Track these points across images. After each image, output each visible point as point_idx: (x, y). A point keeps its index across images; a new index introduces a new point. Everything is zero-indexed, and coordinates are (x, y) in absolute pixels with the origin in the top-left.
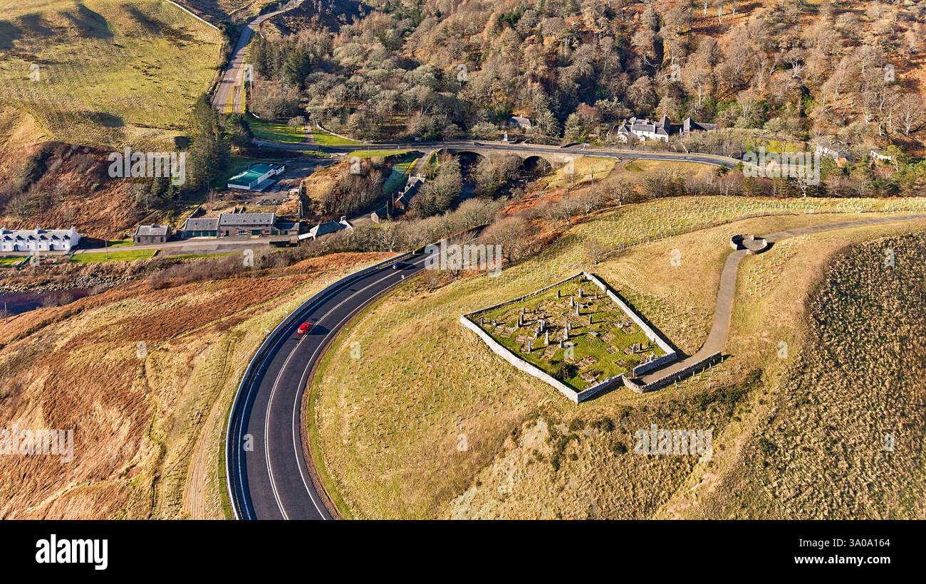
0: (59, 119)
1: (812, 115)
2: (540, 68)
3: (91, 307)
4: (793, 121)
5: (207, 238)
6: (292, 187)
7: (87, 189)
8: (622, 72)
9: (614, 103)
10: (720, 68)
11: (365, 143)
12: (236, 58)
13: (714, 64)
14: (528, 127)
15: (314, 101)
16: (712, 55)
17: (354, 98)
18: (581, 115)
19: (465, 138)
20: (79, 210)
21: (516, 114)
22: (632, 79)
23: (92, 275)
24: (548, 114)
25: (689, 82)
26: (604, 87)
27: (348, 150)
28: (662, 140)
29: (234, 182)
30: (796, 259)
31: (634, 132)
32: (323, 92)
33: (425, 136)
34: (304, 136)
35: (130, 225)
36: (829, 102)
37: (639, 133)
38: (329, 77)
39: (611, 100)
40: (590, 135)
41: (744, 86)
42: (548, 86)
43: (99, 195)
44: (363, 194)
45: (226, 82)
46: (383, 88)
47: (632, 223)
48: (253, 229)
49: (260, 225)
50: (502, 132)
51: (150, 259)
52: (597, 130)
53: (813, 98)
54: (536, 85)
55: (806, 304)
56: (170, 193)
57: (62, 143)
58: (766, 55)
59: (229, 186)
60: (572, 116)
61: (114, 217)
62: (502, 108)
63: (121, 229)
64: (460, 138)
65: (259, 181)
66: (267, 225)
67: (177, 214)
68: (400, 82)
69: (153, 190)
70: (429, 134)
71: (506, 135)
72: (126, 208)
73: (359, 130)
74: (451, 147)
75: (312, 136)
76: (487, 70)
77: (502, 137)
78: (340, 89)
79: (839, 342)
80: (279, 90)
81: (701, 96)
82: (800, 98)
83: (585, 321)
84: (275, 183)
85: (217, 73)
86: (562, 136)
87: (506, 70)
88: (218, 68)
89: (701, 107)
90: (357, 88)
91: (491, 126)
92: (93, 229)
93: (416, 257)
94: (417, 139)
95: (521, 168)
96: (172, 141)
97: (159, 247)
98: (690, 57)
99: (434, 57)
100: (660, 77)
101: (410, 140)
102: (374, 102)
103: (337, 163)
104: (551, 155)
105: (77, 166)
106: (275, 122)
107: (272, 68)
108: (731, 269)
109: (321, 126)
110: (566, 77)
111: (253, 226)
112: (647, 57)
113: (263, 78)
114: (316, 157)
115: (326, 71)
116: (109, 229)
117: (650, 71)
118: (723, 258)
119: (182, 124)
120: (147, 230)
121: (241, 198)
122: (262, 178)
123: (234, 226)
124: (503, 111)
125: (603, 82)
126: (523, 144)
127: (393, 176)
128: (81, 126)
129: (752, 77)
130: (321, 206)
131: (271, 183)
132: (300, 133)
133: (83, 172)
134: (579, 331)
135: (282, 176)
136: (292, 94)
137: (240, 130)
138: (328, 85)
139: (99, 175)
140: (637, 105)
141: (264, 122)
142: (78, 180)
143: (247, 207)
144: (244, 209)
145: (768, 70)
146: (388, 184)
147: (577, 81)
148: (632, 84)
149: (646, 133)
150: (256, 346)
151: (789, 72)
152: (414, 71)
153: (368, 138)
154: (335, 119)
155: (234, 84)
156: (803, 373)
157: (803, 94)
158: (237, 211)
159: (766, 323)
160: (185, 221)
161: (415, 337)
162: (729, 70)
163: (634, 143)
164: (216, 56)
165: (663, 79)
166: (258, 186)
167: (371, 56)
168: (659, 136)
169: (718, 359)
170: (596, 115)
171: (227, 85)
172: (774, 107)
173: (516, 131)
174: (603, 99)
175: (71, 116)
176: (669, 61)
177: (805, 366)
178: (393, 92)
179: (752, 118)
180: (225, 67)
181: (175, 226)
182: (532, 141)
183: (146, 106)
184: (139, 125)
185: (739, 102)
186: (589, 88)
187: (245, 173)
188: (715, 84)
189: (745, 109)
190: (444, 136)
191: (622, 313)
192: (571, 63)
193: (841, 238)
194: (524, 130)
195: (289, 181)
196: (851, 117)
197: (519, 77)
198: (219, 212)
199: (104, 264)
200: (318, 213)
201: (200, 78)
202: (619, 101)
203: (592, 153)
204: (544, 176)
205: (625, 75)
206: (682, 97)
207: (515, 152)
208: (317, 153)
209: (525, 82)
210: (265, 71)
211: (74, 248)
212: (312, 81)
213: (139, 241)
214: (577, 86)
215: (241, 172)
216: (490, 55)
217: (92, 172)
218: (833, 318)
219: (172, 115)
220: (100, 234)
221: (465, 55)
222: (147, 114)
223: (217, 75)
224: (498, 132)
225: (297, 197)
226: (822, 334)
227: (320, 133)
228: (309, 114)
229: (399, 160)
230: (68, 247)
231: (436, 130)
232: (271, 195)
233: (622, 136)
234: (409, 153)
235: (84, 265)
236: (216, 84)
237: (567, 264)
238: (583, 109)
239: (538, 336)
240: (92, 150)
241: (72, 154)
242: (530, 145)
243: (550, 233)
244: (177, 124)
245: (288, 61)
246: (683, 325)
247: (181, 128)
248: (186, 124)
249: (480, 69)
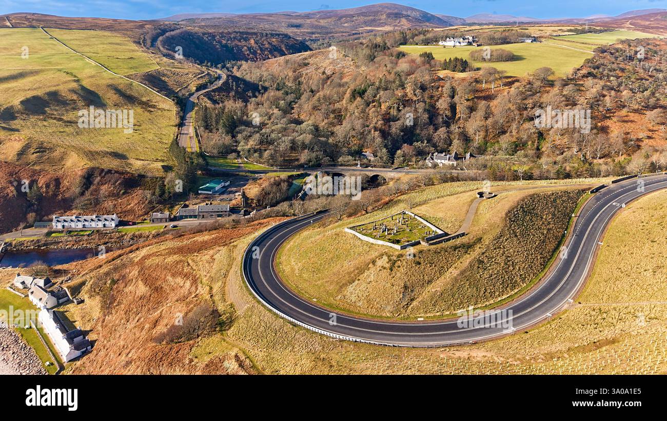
0: (91, 155)
1: (543, 149)
2: (380, 123)
4: (531, 153)
5: (192, 219)
6: (236, 192)
7: (118, 194)
8: (430, 125)
9: (425, 144)
10: (490, 121)
11: (275, 168)
12: (186, 119)
13: (486, 118)
14: (372, 159)
15: (242, 143)
16: (486, 113)
17: (266, 142)
18: (404, 151)
19: (334, 165)
20: (115, 205)
21: (364, 151)
22: (436, 129)
23: (131, 239)
24: (384, 150)
25: (471, 130)
26: (419, 135)
27: (265, 172)
28: (453, 164)
29: (202, 189)
31: (436, 160)
32: (247, 138)
33: (310, 164)
34: (238, 165)
35: (147, 213)
36: (554, 141)
37: (439, 161)
38: (249, 129)
39: (422, 142)
40: (410, 163)
41: (504, 132)
42: (384, 134)
43: (126, 197)
44: (278, 195)
45: (183, 134)
46: (283, 135)
47: (430, 193)
48: (218, 213)
49: (222, 212)
50: (356, 162)
51: (162, 230)
52: (414, 159)
53: (545, 139)
54: (377, 133)
55: (506, 214)
56: (166, 195)
57: (98, 168)
58: (518, 112)
59: (199, 192)
60: (399, 152)
61: (136, 209)
62: (356, 148)
63: (141, 216)
64: (332, 165)
65: (217, 189)
66: (226, 211)
67: (172, 207)
68: (294, 132)
69: (157, 194)
70: (313, 163)
71: (359, 163)
72: (142, 204)
73: (271, 161)
74: (326, 170)
75: (242, 165)
76: (346, 125)
77: (357, 164)
78: (257, 136)
80: (219, 138)
81: (478, 139)
82: (537, 139)
84: (226, 190)
85: (177, 128)
86: (393, 163)
87: (358, 124)
88: (176, 126)
89: (478, 146)
90: (267, 136)
91: (350, 157)
92: (126, 216)
93: (316, 215)
94: (305, 166)
95: (368, 181)
96: (160, 167)
97: (166, 224)
98: (472, 114)
99: (313, 117)
100: (453, 128)
101: (301, 166)
102: (278, 144)
103: (261, 178)
104: (388, 174)
105: (110, 181)
106: (218, 157)
107: (212, 125)
108: (475, 205)
109: (247, 159)
110: (395, 128)
111: (217, 212)
112: (446, 116)
113: (207, 131)
114: (247, 176)
115: (246, 126)
116: (135, 215)
117: (447, 124)
118: (472, 201)
119: (163, 158)
120: (157, 215)
121: (208, 198)
122: (218, 187)
123: (207, 212)
124: (357, 149)
125: (418, 131)
126: (370, 168)
127: (293, 186)
128: (105, 159)
129: (509, 127)
130: (255, 201)
131: (223, 191)
132: (235, 163)
133: (113, 184)
134: (402, 230)
135: (229, 186)
136: (228, 139)
137: (201, 160)
138: (249, 134)
139: (123, 186)
140: (439, 146)
141: (212, 157)
142: (112, 188)
143: (213, 202)
144: (211, 204)
145: (519, 122)
146: (291, 190)
147: (402, 131)
148: (435, 133)
149: (443, 161)
151: (532, 123)
152: (301, 125)
153: (276, 166)
154: (256, 155)
155: (189, 136)
156: (500, 238)
157: (539, 137)
158: (207, 204)
160: (178, 210)
161: (324, 238)
162: (496, 122)
163: (435, 166)
164: (174, 118)
165: (455, 129)
166: (216, 192)
167: (274, 116)
168: (451, 163)
169: (463, 234)
170: (413, 151)
171: (184, 136)
172: (521, 145)
173: (365, 161)
174: (417, 142)
175: (97, 153)
176: (460, 118)
178: (290, 138)
179: (508, 152)
180: (181, 125)
181: (172, 214)
182: (375, 166)
183: (139, 148)
184: (137, 159)
185: (500, 142)
186: (409, 135)
187: (208, 185)
188: (487, 131)
189: (504, 146)
190: (322, 165)
192: (398, 119)
194: (370, 161)
195: (234, 189)
196: (566, 150)
197: (366, 128)
198: (195, 205)
199: (137, 233)
200: (254, 205)
201: (167, 132)
202: (427, 143)
203: (411, 172)
204: (382, 185)
205: (432, 127)
206: (467, 140)
207: (365, 172)
208: (247, 174)
209: (370, 132)
210: (208, 127)
211: (116, 226)
212: (237, 133)
213: (153, 221)
214: (402, 134)
215: (205, 184)
216: (348, 115)
217: (119, 184)
219: (155, 153)
220: (129, 218)
221: (332, 116)
222: (140, 152)
223: (177, 130)
224: (354, 162)
225: (241, 197)
227: (247, 163)
228: (240, 152)
229: (296, 178)
230: (114, 225)
231: (317, 161)
232: (225, 196)
233: (429, 163)
234: (302, 174)
235: (126, 234)
236: (178, 135)
238: (406, 147)
239: (383, 232)
241: (105, 174)
242: (374, 169)
244: (159, 158)
245: (223, 120)
246: (450, 225)
247: (163, 161)
248: (165, 159)
249: (342, 124)
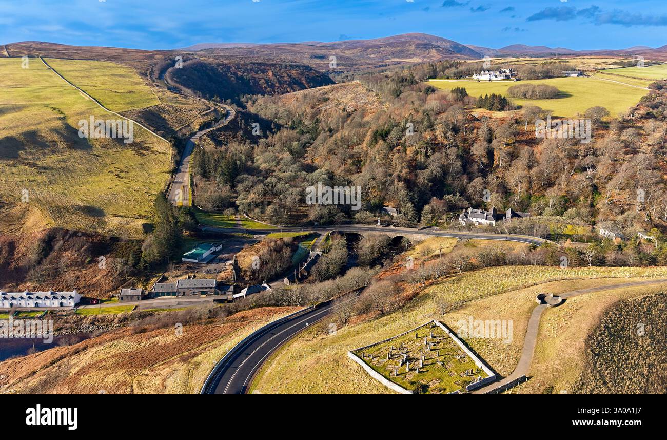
0: (58, 211)
1: (598, 206)
2: (404, 171)
3: (93, 346)
4: (585, 211)
5: (169, 297)
6: (228, 260)
7: (83, 262)
8: (463, 174)
9: (457, 197)
10: (534, 171)
11: (279, 227)
12: (183, 164)
13: (530, 168)
14: (395, 215)
15: (241, 196)
16: (530, 161)
17: (270, 194)
18: (433, 206)
19: (351, 223)
20: (78, 277)
21: (386, 205)
22: (471, 179)
23: (91, 324)
24: (409, 205)
25: (512, 181)
26: (450, 185)
27: (266, 232)
28: (491, 224)
29: (186, 257)
30: (581, 311)
31: (471, 219)
32: (248, 190)
33: (322, 221)
34: (235, 222)
35: (115, 288)
36: (611, 196)
37: (474, 220)
38: (252, 178)
39: (455, 195)
40: (439, 221)
41: (551, 185)
42: (410, 184)
43: (92, 267)
44: (278, 265)
45: (176, 182)
46: (291, 186)
47: (469, 285)
48: (202, 290)
49: (206, 288)
50: (376, 218)
51: (131, 312)
52: (445, 217)
53: (600, 194)
54: (401, 184)
55: (587, 342)
56: (141, 265)
57: (62, 229)
58: (568, 161)
59: (183, 260)
60: (427, 207)
61: (103, 282)
62: (377, 201)
63: (109, 291)
64: (346, 223)
65: (204, 255)
66: (211, 288)
67: (148, 280)
68: (303, 182)
69: (130, 263)
70: (325, 220)
71: (379, 221)
72: (111, 276)
73: (274, 217)
74: (341, 229)
75: (240, 223)
76: (366, 173)
77: (377, 222)
78: (260, 187)
79: (607, 368)
80: (215, 189)
81: (520, 192)
82: (591, 193)
83: (434, 354)
84: (216, 257)
85: (170, 176)
86: (419, 221)
87: (379, 173)
88: (170, 172)
89: (519, 200)
90: (272, 187)
91: (369, 213)
92: (89, 291)
93: (316, 309)
94: (316, 224)
95: (390, 245)
96: (140, 227)
97: (137, 303)
98: (513, 162)
99: (328, 163)
101: (310, 225)
102: (285, 197)
103: (259, 242)
104: (412, 236)
105: (74, 246)
106: (213, 212)
107: (210, 172)
108: (535, 318)
109: (247, 215)
110: (423, 177)
111: (201, 288)
112: (482, 163)
113: (204, 179)
114: (244, 238)
115: (249, 174)
116: (101, 291)
117: (484, 173)
118: (531, 310)
119: (147, 214)
120: (128, 292)
121: (192, 268)
122: (206, 253)
123: (188, 288)
124: (377, 203)
125: (449, 181)
126: (392, 227)
127: (299, 251)
128: (74, 216)
129: (557, 178)
130: (248, 273)
131: (213, 257)
132: (232, 220)
133: (78, 250)
134: (430, 362)
135: (220, 252)
136: (225, 191)
137: (188, 218)
138: (251, 184)
139: (90, 252)
140: (474, 199)
141: (206, 212)
142: (76, 256)
143: (197, 275)
144: (195, 276)
145: (569, 172)
146: (296, 257)
147: (430, 181)
148: (470, 183)
149: (479, 220)
150: (208, 372)
151: (584, 173)
152: (314, 173)
153: (281, 223)
154: (257, 210)
155: (183, 184)
156: (581, 389)
157: (593, 191)
158: (189, 278)
159: (558, 355)
160: (154, 285)
161: (317, 367)
162: (541, 172)
163: (470, 226)
164: (168, 163)
165: (493, 179)
166: (203, 260)
167: (282, 162)
168: (489, 222)
169: (524, 379)
170: (444, 206)
171: (178, 184)
172: (571, 200)
173: (386, 218)
174: (449, 194)
175: (66, 209)
176: (498, 166)
177: (583, 384)
178: (298, 189)
179: (555, 208)
180: (175, 171)
181: (146, 289)
182: (398, 225)
183: (120, 201)
184: (116, 216)
185: (547, 196)
186: (439, 186)
187: (194, 250)
188: (530, 183)
189: (551, 201)
190: (335, 222)
191: (460, 349)
192: (426, 167)
193: (613, 295)
194: (392, 217)
195: (225, 256)
196: (626, 207)
197: (389, 178)
198: (177, 279)
199: (99, 316)
200: (247, 279)
201: (157, 179)
202: (460, 195)
203: (441, 234)
204: (406, 251)
205: (465, 176)
206: (506, 192)
207: (385, 233)
208: (245, 235)
209: (393, 182)
210: (205, 175)
211: (77, 305)
212: (239, 182)
213: (122, 299)
214: (430, 184)
215: (191, 249)
216: (368, 161)
217: (85, 250)
218: (604, 351)
219: (139, 208)
220: (94, 294)
221: (350, 161)
222: (121, 207)
223: (170, 178)
224: (374, 218)
225: (232, 268)
226: (596, 362)
227: (246, 220)
228: (238, 206)
229: (303, 239)
230: (73, 304)
231: (330, 217)
232: (213, 266)
233: (462, 222)
234: (310, 234)
235: (85, 317)
236: (170, 184)
237: (422, 315)
238: (435, 202)
239: (402, 365)
240: (84, 234)
241: (70, 237)
242: (397, 228)
243: (411, 292)
244: (143, 214)
245: (221, 167)
246: (501, 357)
247: (146, 217)
248: (150, 214)
249: (361, 172)
